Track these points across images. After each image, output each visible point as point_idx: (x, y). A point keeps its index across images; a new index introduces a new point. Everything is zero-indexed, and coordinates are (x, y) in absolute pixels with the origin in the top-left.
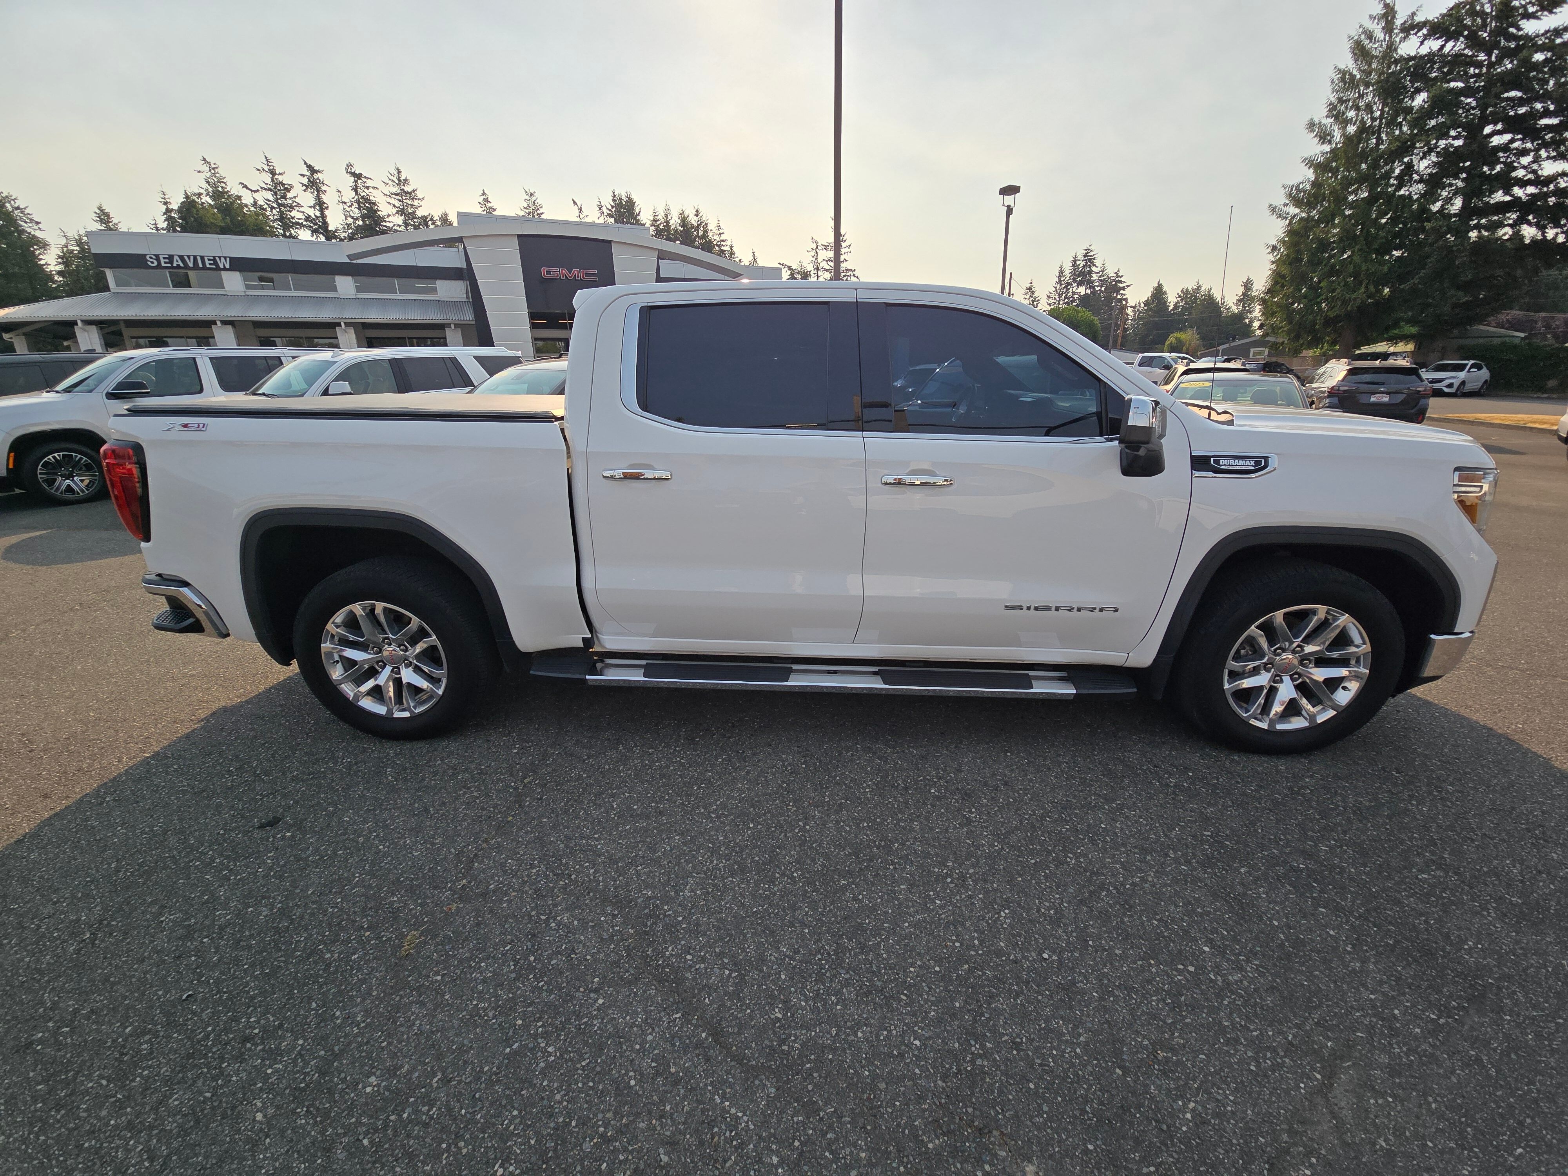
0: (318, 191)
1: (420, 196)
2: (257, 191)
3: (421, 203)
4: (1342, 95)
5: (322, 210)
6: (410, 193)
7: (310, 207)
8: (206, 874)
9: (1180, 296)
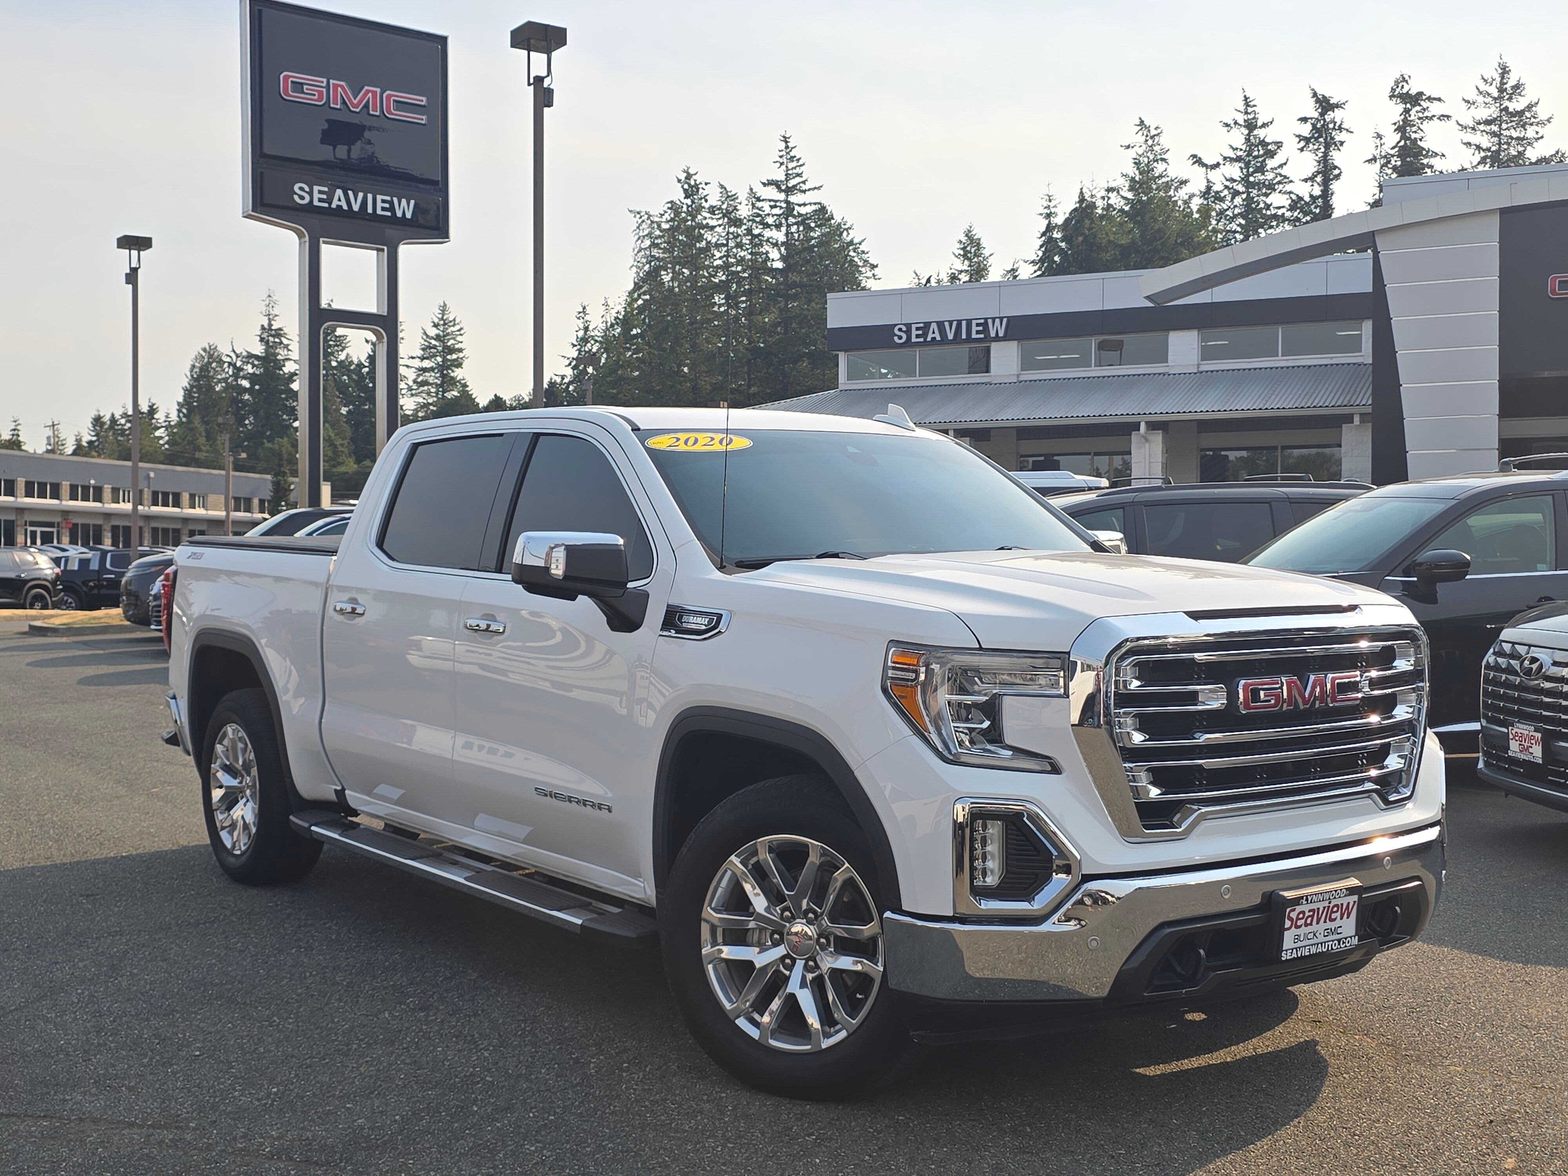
0: (1327, 146)
1: (1542, 115)
2: (1217, 165)
3: (1542, 131)
5: (1326, 184)
6: (1521, 113)
7: (1306, 180)
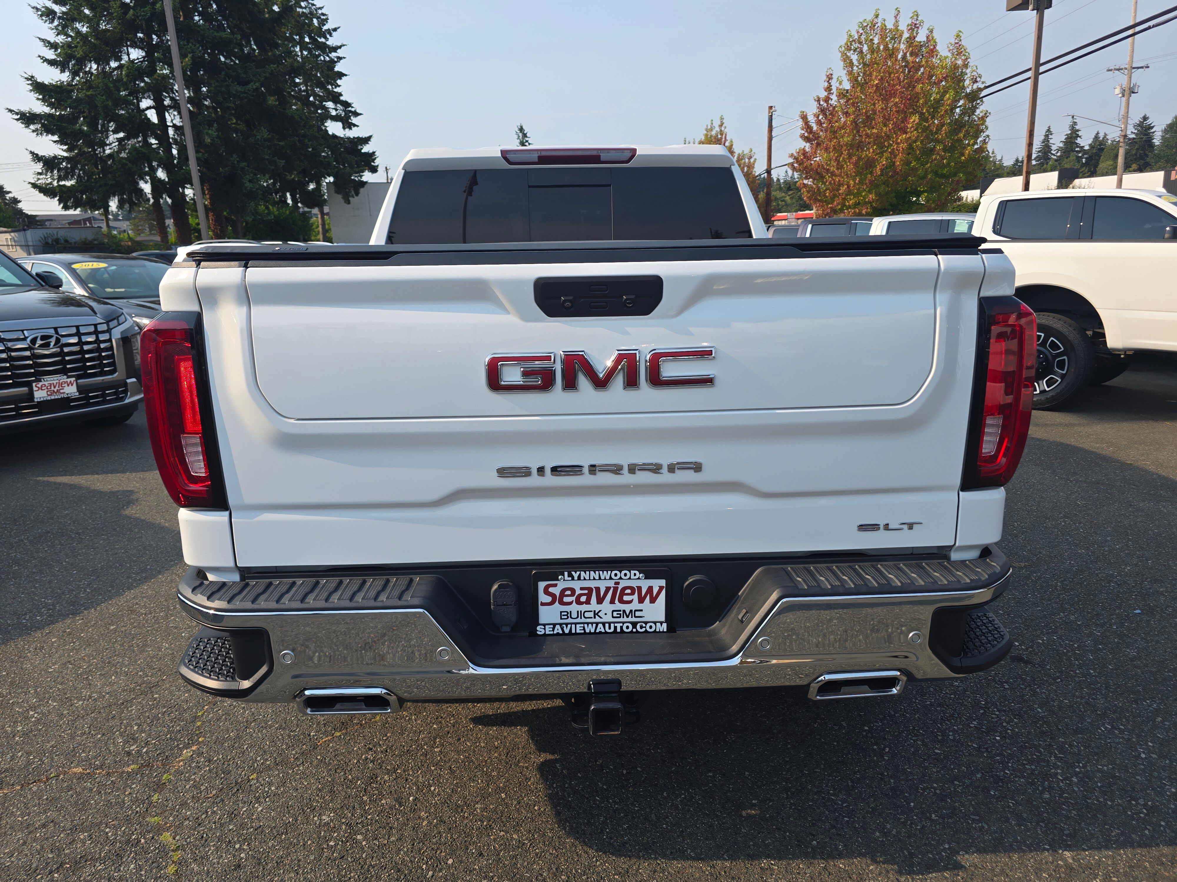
8: (1090, 660)
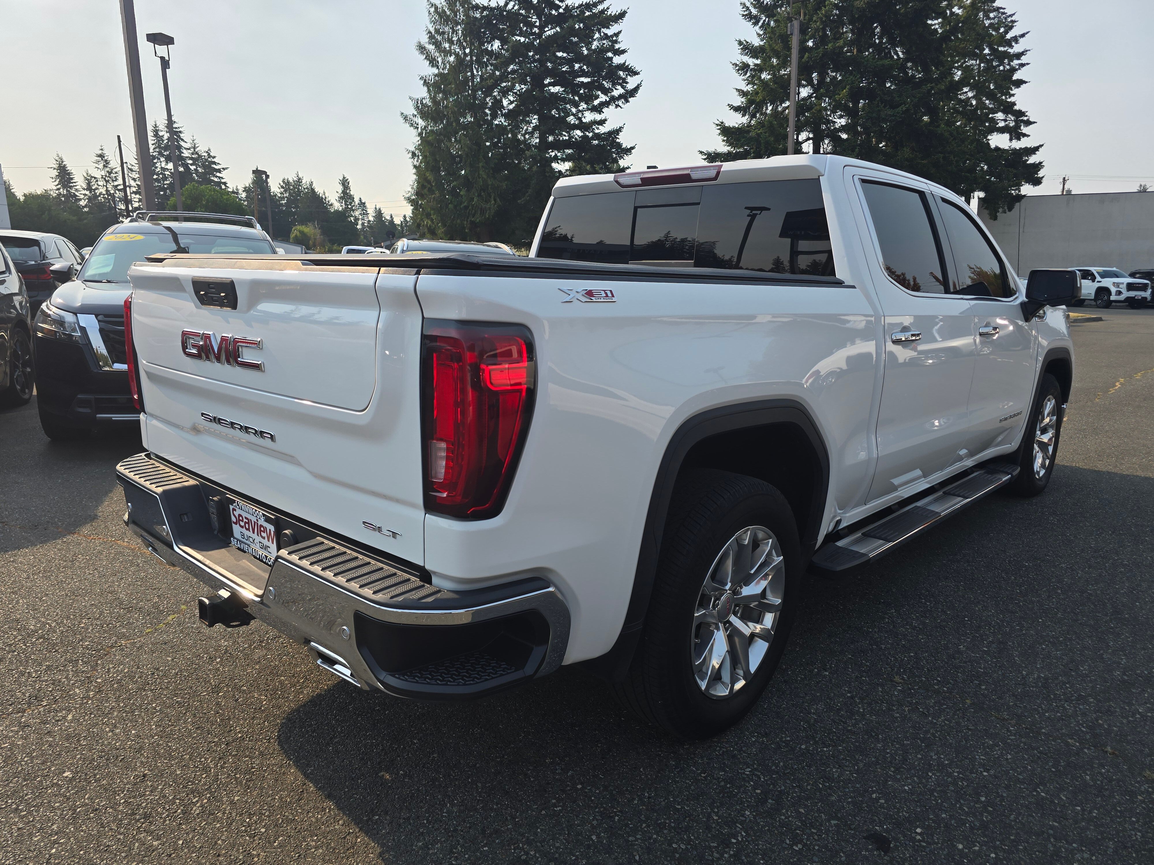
4: (439, 27)
9: (282, 187)
